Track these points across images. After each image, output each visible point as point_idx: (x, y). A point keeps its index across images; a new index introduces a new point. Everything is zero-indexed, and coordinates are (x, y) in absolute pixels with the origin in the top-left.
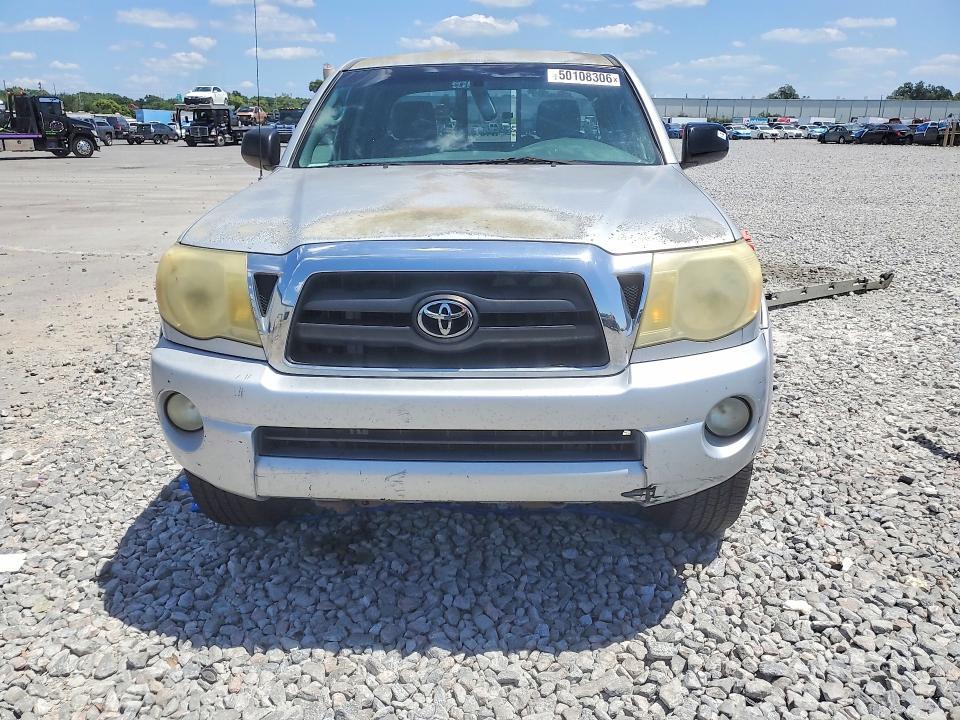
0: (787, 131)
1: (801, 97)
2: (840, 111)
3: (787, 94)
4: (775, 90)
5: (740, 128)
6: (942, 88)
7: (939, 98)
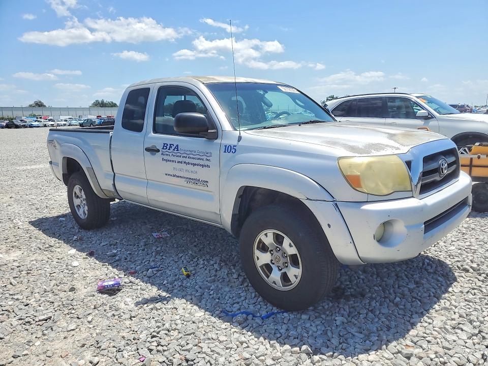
0: (59, 123)
1: (47, 106)
2: (71, 113)
3: (39, 105)
4: (32, 103)
5: (32, 122)
6: (112, 102)
7: (112, 107)
